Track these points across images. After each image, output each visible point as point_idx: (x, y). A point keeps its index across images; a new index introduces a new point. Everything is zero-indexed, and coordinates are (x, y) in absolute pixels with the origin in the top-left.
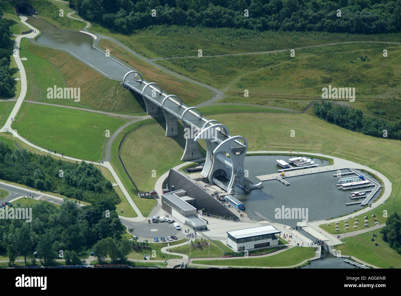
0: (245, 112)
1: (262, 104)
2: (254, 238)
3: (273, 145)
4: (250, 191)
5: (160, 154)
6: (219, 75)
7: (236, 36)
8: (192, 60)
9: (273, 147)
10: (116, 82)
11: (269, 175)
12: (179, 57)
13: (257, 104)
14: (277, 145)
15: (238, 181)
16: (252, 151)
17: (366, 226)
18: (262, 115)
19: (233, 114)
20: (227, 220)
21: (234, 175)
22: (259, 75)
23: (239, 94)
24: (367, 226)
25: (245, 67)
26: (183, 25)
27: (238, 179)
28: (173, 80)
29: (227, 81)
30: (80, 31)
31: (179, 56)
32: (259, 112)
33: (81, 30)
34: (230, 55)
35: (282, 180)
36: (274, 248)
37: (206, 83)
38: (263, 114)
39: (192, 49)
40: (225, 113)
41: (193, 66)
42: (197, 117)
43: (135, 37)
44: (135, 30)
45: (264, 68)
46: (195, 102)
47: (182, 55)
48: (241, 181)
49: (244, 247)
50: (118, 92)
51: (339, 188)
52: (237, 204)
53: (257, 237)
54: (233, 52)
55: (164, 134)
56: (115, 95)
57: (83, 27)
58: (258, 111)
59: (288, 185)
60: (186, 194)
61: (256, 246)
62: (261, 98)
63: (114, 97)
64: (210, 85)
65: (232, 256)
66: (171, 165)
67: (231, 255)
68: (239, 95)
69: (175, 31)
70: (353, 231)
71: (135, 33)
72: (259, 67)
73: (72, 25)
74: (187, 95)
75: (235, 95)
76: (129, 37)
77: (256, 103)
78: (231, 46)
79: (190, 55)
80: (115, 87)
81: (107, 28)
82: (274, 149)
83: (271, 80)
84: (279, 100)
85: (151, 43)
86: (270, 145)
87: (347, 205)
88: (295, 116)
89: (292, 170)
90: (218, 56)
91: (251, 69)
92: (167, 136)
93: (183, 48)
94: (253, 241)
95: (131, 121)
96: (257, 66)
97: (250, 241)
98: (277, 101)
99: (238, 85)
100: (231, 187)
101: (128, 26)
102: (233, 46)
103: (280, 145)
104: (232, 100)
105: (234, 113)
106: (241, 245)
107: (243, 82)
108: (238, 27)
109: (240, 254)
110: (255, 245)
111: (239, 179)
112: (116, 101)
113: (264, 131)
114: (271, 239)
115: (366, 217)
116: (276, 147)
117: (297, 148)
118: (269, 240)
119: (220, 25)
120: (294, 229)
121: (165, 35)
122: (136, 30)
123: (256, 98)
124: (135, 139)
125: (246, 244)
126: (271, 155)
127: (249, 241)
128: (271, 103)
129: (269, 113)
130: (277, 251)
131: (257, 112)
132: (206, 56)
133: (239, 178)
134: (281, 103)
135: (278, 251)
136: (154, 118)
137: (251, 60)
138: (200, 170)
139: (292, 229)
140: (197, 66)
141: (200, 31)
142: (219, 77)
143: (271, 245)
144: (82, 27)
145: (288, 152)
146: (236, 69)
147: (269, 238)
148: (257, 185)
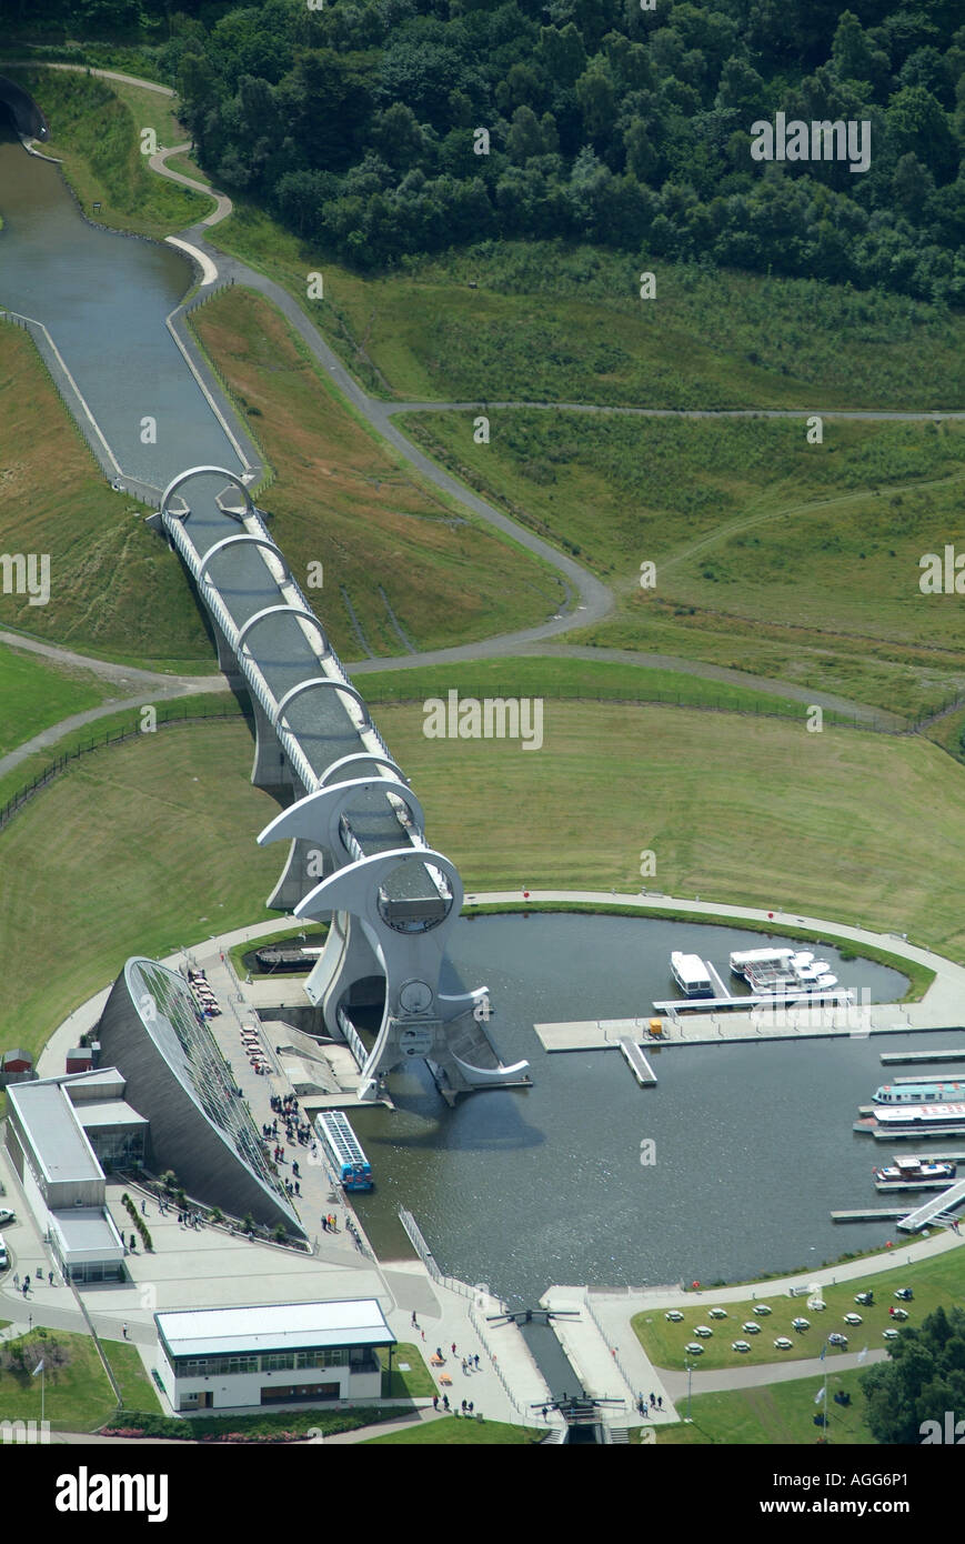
0: (658, 700)
1: (758, 669)
2: (259, 1358)
3: (714, 874)
4: (463, 1097)
5: (181, 868)
6: (651, 506)
7: (830, 328)
8: (567, 427)
9: (710, 881)
10: (134, 508)
11: (596, 1023)
12: (523, 404)
13: (734, 667)
14: (731, 876)
15: (405, 1049)
16: (607, 890)
17: (836, 1343)
18: (723, 725)
19: (600, 706)
20: (251, 1240)
21: (390, 1019)
22: (826, 525)
23: (678, 614)
24: (842, 1347)
25: (786, 481)
26: (625, 252)
27: (404, 1039)
28: (424, 515)
29: (667, 541)
30: (170, 239)
31: (527, 400)
32: (721, 710)
33: (177, 235)
34: (750, 413)
35: (636, 1057)
36: (351, 1412)
37: (566, 544)
38: (734, 717)
39: (600, 372)
40: (568, 699)
41: (556, 452)
42: (351, 722)
43: (392, 288)
44: (405, 257)
45: (868, 495)
46: (463, 631)
47: (541, 396)
48: (417, 1048)
49: (209, 1396)
50: (124, 555)
51: (861, 1125)
52: (342, 1162)
53: (278, 1358)
54: (776, 403)
55: (246, 775)
56: (109, 566)
57: (193, 220)
58: (718, 704)
59: (649, 1085)
60: (122, 1094)
61: (269, 1396)
62: (764, 642)
63: (99, 574)
64: (576, 553)
65: (141, 1431)
66: (206, 924)
67: (141, 1426)
68: (678, 618)
69: (577, 279)
70: (762, 1362)
71: (400, 266)
72: (851, 487)
73: (147, 207)
74: (440, 597)
75: (661, 613)
76: (369, 285)
77: (730, 664)
78: (785, 371)
79: (577, 398)
80: (121, 528)
81: (295, 234)
82: (713, 892)
83: (863, 556)
84: (840, 656)
85: (444, 322)
86: (702, 872)
87: (838, 1221)
88: (866, 745)
89: (720, 1009)
90: (696, 415)
91: (809, 494)
92: (256, 785)
93: (568, 361)
94: (256, 1371)
95: (125, 699)
96: (840, 483)
97: (244, 1368)
98: (830, 664)
99: (702, 565)
100: (372, 1071)
101: (375, 235)
102: (793, 374)
103: (746, 878)
104: (632, 637)
105: (606, 700)
106: (197, 1385)
107: (737, 552)
108: (862, 281)
109: (181, 1428)
110: (263, 1390)
111: (410, 1038)
112: (103, 597)
113: (703, 803)
114: (346, 1369)
115: (863, 1296)
116: (726, 883)
117: (815, 900)
118: (339, 1374)
119: (790, 267)
120: (512, 1320)
121: (526, 292)
122: (410, 254)
123: (746, 639)
124: (98, 784)
125: (217, 1385)
126: (682, 921)
127: (234, 1369)
128: (799, 668)
129: (763, 720)
130: (356, 1428)
131: (710, 708)
132: (641, 412)
133: (413, 1034)
134: (844, 675)
135: (361, 1431)
136: (234, 692)
137: (831, 451)
138: (306, 966)
139: (505, 1320)
140: (577, 454)
141: (689, 288)
142: (643, 520)
143: (343, 1394)
144: (189, 217)
145: (759, 915)
146: (739, 488)
147: (337, 1363)
148: (503, 1071)
